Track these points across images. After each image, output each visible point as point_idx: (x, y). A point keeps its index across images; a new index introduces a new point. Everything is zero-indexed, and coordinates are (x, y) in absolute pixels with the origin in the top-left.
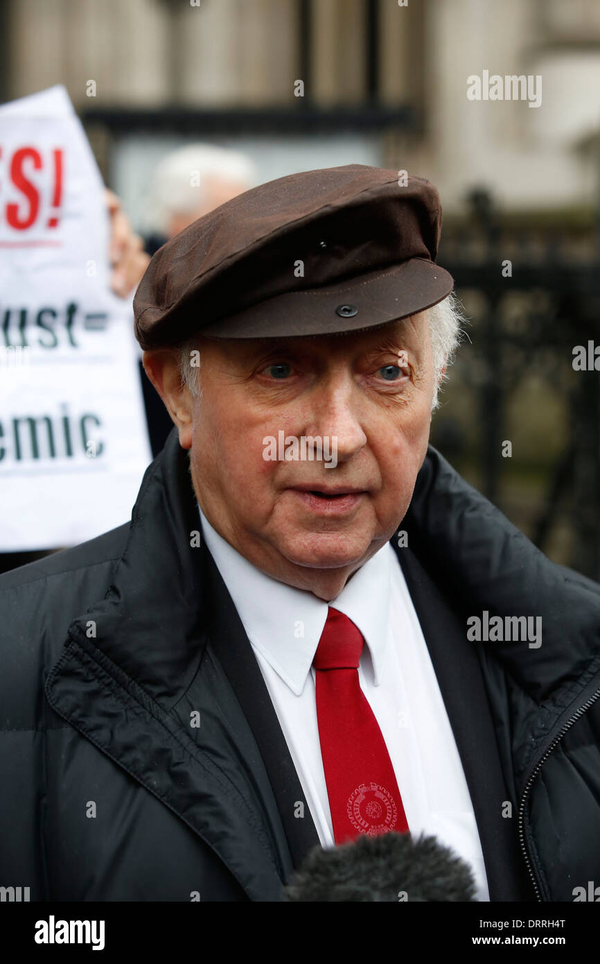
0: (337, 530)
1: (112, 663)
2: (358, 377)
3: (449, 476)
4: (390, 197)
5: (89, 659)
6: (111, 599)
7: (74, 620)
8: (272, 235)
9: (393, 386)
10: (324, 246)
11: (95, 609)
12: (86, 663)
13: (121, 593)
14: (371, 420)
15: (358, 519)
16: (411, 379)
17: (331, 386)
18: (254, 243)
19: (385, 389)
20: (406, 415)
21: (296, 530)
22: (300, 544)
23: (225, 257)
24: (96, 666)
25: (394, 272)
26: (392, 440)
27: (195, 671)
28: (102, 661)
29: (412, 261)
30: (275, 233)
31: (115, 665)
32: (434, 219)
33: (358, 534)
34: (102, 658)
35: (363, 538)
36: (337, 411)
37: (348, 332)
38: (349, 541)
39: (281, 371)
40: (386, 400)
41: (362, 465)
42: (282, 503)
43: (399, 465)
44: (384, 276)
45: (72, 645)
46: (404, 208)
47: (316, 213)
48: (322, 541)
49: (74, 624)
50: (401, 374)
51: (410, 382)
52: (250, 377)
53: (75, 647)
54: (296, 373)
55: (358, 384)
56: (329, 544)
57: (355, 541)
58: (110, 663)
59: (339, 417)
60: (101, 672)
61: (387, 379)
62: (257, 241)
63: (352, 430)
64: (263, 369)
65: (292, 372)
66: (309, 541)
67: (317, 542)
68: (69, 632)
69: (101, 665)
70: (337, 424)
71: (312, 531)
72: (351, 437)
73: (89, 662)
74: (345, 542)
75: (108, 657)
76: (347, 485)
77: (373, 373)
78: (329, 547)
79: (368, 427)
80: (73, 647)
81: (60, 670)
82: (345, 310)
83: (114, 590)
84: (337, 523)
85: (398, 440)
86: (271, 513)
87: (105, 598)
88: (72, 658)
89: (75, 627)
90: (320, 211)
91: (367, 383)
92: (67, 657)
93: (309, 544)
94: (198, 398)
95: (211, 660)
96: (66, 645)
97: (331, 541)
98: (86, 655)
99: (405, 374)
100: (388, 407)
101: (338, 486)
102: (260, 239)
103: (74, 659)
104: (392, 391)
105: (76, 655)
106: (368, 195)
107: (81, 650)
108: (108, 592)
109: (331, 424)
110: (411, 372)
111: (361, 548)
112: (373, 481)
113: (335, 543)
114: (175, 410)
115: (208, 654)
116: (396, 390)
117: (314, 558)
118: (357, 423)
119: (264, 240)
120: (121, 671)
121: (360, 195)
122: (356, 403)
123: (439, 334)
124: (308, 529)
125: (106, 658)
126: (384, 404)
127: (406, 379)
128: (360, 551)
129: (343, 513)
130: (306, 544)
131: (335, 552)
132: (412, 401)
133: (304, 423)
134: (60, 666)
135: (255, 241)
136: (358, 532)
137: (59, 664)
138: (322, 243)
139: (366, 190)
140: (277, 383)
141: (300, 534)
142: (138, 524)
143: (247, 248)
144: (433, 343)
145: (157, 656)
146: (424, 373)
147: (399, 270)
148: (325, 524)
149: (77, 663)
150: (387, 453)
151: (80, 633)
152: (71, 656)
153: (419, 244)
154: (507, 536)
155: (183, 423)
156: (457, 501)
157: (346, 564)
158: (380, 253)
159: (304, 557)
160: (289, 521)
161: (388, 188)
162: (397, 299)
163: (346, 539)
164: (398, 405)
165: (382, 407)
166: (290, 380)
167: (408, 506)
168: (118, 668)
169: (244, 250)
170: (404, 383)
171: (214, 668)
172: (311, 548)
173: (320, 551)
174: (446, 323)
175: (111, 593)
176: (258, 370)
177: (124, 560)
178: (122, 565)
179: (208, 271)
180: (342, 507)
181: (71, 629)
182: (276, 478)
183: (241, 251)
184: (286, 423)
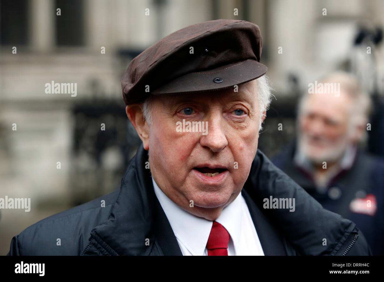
0: (215, 191)
1: (111, 248)
2: (224, 114)
3: (268, 164)
4: (237, 29)
5: (100, 246)
6: (110, 219)
7: (93, 228)
8: (183, 45)
9: (240, 118)
10: (207, 51)
11: (103, 223)
12: (99, 248)
13: (115, 216)
14: (230, 134)
15: (225, 185)
16: (249, 115)
17: (212, 118)
18: (175, 49)
19: (236, 120)
20: (246, 132)
21: (196, 190)
22: (198, 196)
23: (162, 56)
24: (103, 249)
25: (240, 64)
26: (239, 144)
27: (150, 252)
28: (106, 247)
29: (248, 60)
30: (185, 44)
31: (112, 249)
32: (258, 42)
33: (225, 192)
34: (106, 246)
35: (227, 194)
36: (214, 129)
37: (219, 89)
38: (220, 196)
39: (188, 111)
40: (236, 125)
41: (226, 156)
42: (189, 176)
43: (243, 155)
44: (235, 65)
45: (92, 240)
46: (244, 34)
47: (203, 35)
48: (208, 196)
49: (93, 230)
50: (244, 113)
51: (248, 117)
52: (174, 114)
53: (94, 241)
54: (196, 112)
55: (224, 117)
56: (211, 197)
57: (224, 196)
58: (110, 248)
59: (215, 132)
60: (106, 252)
61: (237, 115)
62: (176, 48)
63: (221, 137)
64: (180, 111)
65: (194, 112)
66: (202, 195)
67: (206, 196)
68: (91, 234)
69: (106, 249)
70: (215, 134)
71: (204, 191)
72: (221, 140)
73: (100, 248)
74: (219, 196)
75: (109, 245)
76: (219, 164)
77: (231, 113)
78: (211, 199)
79: (229, 137)
80: (93, 241)
81: (87, 251)
82: (217, 80)
83: (112, 215)
84: (216, 188)
85: (242, 144)
86: (184, 180)
87: (108, 219)
88: (92, 246)
89: (94, 232)
90: (205, 34)
91: (229, 117)
92: (90, 245)
93: (202, 197)
94: (151, 126)
95: (157, 248)
96: (90, 240)
97: (212, 196)
98: (99, 244)
99: (246, 113)
100: (237, 129)
101: (215, 164)
102: (178, 47)
103: (93, 246)
104: (240, 120)
105: (94, 244)
106: (227, 27)
107: (96, 242)
108: (110, 216)
109: (212, 135)
110: (248, 112)
111: (226, 198)
112: (231, 164)
113: (214, 197)
114: (141, 133)
115: (155, 244)
116: (241, 120)
117: (204, 203)
118: (224, 135)
119: (179, 47)
120: (115, 252)
121: (223, 27)
122: (223, 126)
123: (262, 96)
124: (202, 190)
125: (108, 246)
126: (236, 128)
127: (246, 115)
128: (226, 200)
129: (218, 183)
130: (201, 197)
131: (214, 201)
132: (249, 126)
133: (200, 136)
134: (86, 250)
135: (175, 48)
136: (226, 191)
137: (86, 248)
138: (206, 50)
139: (226, 25)
140: (187, 117)
141: (198, 192)
142: (124, 186)
143: (172, 51)
144: (259, 100)
145: (131, 245)
146: (255, 113)
147: (242, 63)
148: (210, 188)
149: (94, 248)
150: (237, 150)
151: (96, 234)
152: (92, 245)
153: (251, 53)
154: (295, 190)
155: (145, 138)
156: (272, 175)
157: (220, 206)
158: (234, 55)
159: (200, 202)
160: (193, 185)
161: (236, 24)
162: (241, 75)
163: (220, 195)
164: (242, 128)
165: (235, 129)
166: (192, 115)
167: (248, 175)
168: (113, 250)
169: (170, 52)
170: (245, 117)
171: (158, 251)
172: (203, 199)
173: (207, 200)
174: (264, 91)
175: (111, 217)
176: (178, 111)
177: (117, 202)
178: (116, 204)
179: (154, 63)
180: (217, 180)
181: (92, 233)
182: (188, 163)
183: (169, 53)
184: (192, 137)
